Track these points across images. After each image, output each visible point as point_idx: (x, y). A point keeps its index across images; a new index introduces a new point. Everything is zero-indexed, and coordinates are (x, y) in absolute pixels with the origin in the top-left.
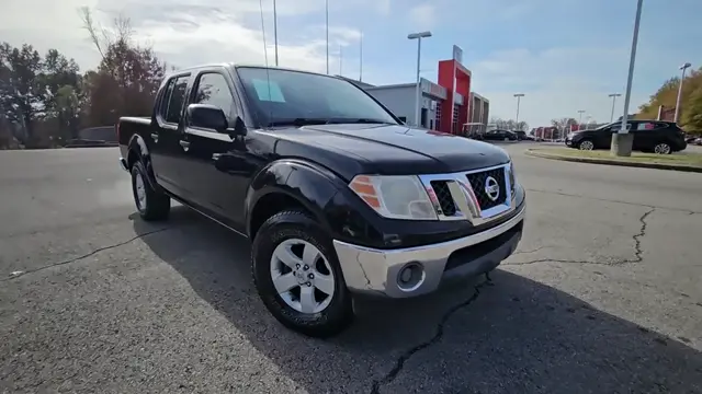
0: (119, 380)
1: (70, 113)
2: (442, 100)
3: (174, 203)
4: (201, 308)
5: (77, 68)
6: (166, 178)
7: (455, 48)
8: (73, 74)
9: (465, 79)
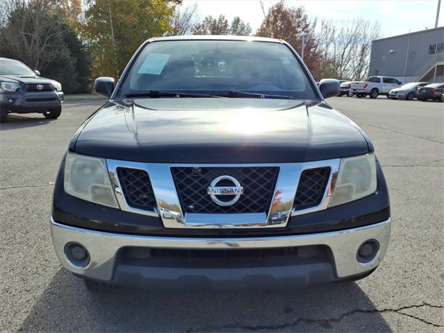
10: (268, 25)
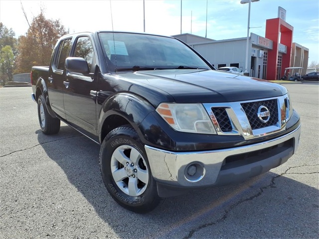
0: (13, 228)
1: (8, 64)
2: (269, 50)
3: (63, 124)
4: (68, 190)
5: (14, 34)
6: (58, 107)
7: (280, 8)
8: (11, 38)
9: (288, 33)
10: (33, 30)
